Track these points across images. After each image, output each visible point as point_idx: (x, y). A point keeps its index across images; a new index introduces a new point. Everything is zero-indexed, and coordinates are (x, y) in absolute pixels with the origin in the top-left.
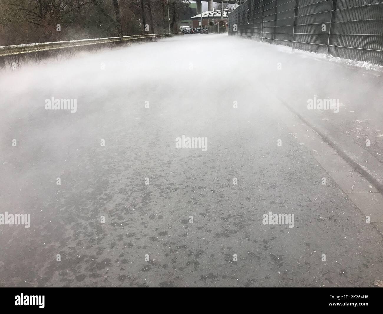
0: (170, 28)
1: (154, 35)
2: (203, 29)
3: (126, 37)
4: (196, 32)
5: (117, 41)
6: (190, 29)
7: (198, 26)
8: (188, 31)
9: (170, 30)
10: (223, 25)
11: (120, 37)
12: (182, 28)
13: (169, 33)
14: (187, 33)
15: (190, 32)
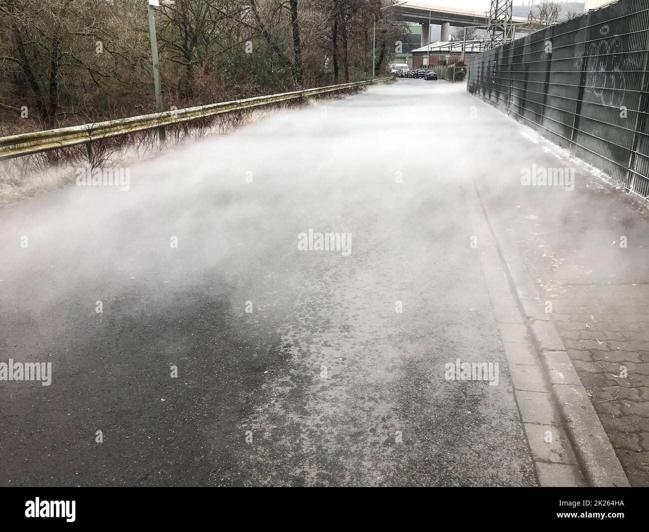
0: (375, 70)
1: (349, 85)
2: (429, 72)
3: (308, 91)
4: (416, 76)
5: (296, 97)
6: (408, 70)
7: (422, 66)
8: (403, 74)
9: (374, 74)
10: (462, 69)
11: (300, 91)
12: (394, 68)
13: (372, 79)
14: (402, 76)
15: (407, 76)
